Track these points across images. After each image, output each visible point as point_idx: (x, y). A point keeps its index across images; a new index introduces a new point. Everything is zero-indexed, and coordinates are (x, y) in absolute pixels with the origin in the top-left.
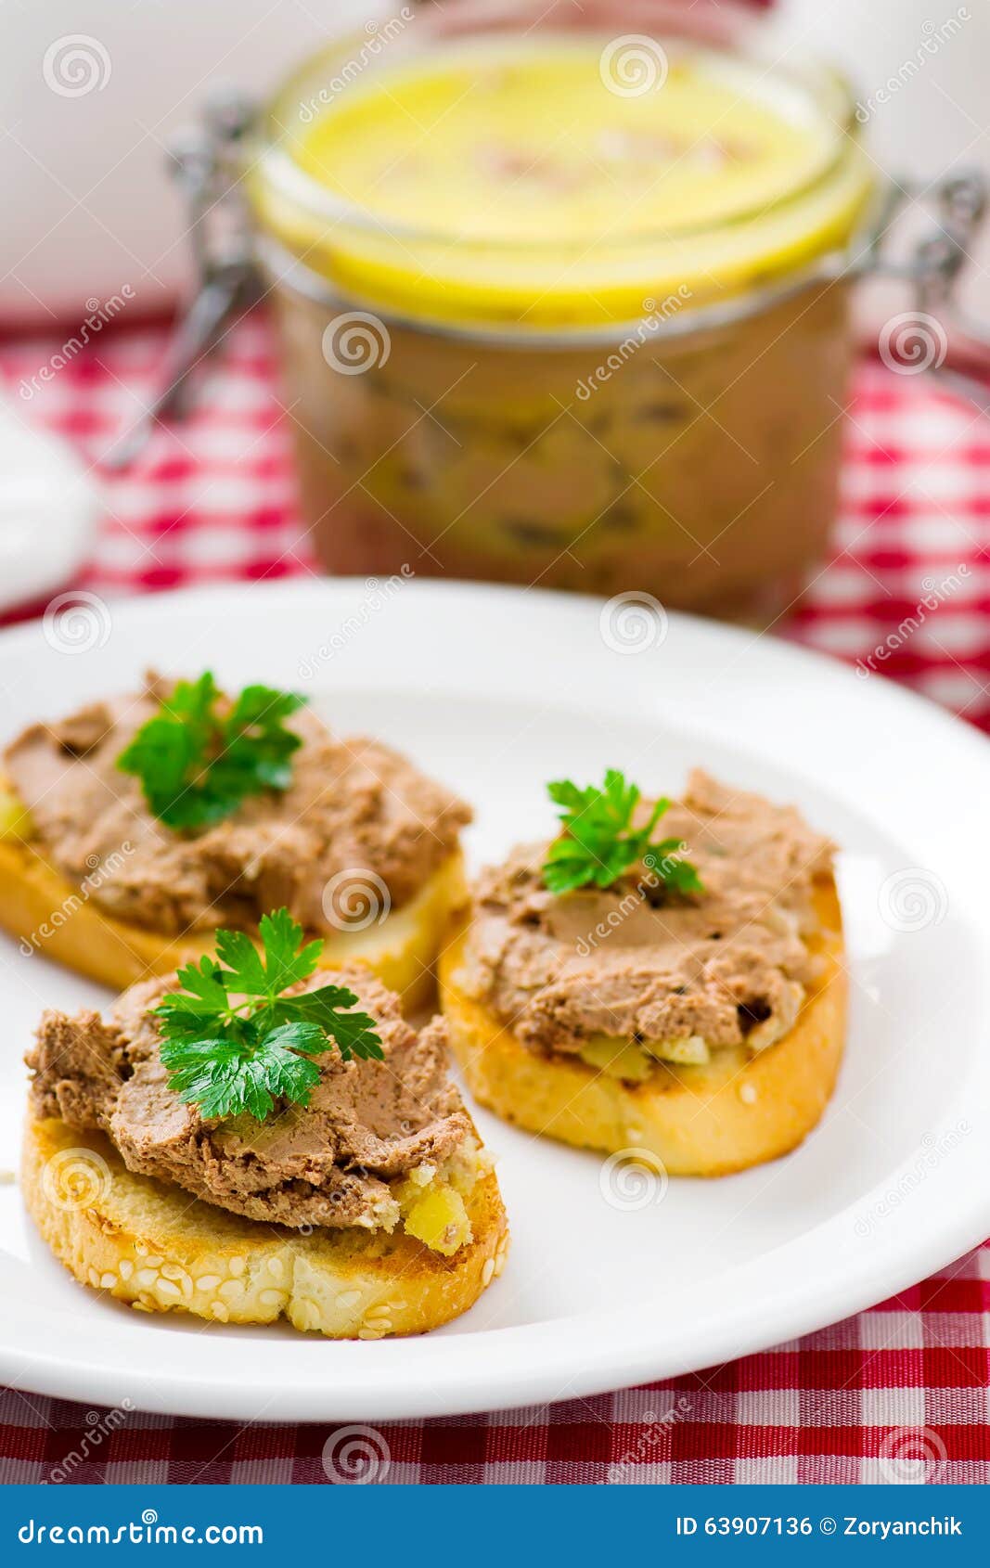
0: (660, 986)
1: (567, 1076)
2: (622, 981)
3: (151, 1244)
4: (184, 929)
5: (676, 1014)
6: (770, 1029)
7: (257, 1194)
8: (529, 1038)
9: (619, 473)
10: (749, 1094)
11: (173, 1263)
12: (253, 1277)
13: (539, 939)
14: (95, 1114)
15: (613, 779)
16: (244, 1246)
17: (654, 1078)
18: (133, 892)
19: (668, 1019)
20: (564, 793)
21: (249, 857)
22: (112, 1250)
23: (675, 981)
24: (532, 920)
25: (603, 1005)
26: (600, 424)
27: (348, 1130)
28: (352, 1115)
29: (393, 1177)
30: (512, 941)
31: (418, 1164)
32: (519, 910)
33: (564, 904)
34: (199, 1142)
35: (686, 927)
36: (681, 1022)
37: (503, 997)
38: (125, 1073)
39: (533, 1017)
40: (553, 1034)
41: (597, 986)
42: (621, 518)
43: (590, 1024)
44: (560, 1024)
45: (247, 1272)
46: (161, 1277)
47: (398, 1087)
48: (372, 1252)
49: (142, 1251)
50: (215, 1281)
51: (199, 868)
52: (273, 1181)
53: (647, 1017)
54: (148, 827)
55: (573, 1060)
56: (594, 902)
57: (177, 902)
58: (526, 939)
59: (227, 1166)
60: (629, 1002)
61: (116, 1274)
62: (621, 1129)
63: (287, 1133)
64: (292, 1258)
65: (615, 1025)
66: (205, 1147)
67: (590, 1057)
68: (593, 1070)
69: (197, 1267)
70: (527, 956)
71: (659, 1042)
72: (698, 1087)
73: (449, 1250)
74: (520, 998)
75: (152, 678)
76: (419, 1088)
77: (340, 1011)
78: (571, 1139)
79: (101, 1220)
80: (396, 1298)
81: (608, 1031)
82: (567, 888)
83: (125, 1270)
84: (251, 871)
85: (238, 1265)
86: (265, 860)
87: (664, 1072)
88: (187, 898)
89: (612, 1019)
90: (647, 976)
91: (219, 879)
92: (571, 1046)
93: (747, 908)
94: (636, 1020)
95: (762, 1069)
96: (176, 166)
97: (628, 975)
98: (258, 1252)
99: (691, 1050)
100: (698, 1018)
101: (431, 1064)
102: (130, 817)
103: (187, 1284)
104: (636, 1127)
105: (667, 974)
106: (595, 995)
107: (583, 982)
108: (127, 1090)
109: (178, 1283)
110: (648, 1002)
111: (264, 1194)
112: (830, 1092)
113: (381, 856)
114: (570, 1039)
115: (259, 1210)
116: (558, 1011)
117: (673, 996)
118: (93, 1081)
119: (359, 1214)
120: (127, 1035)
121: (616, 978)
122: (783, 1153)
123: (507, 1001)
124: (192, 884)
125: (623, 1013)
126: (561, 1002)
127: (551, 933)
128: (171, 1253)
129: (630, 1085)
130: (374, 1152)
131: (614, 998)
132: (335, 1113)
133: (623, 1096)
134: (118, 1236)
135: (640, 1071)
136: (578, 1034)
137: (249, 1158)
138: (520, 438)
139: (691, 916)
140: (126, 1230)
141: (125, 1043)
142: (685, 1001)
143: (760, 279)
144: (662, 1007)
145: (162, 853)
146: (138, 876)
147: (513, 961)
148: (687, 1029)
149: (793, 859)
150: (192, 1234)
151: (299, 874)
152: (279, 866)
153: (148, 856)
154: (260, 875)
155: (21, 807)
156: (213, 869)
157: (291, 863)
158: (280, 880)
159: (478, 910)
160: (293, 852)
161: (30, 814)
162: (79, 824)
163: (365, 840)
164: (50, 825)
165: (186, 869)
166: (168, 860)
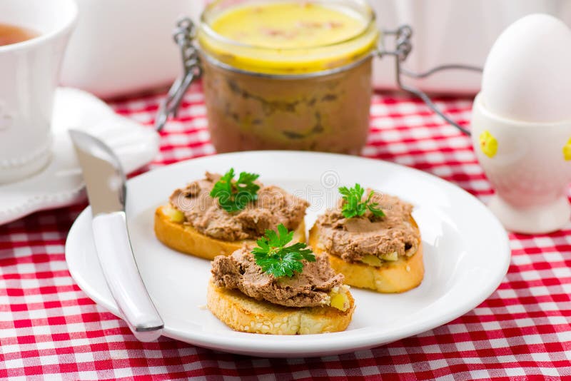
0: (383, 239)
1: (358, 268)
2: (372, 239)
3: (260, 316)
4: (237, 239)
5: (389, 246)
6: (412, 250)
7: (290, 298)
8: (346, 257)
9: (318, 115)
10: (408, 268)
11: (267, 320)
12: (290, 322)
13: (342, 232)
14: (236, 284)
15: (357, 186)
16: (286, 313)
17: (383, 266)
18: (222, 230)
19: (387, 247)
20: (343, 190)
21: (255, 217)
22: (249, 318)
23: (387, 238)
24: (340, 227)
25: (368, 246)
26: (313, 102)
27: (312, 280)
28: (313, 276)
29: (327, 291)
30: (335, 233)
31: (333, 286)
32: (336, 224)
33: (349, 222)
34: (273, 285)
35: (382, 226)
36: (391, 248)
37: (336, 248)
38: (242, 272)
39: (347, 251)
40: (353, 256)
41: (365, 241)
42: (318, 129)
43: (365, 251)
44: (356, 252)
45: (288, 321)
46: (263, 324)
47: (318, 270)
48: (322, 312)
49: (258, 318)
50: (279, 324)
51: (239, 222)
52: (295, 294)
53: (381, 248)
54: (221, 213)
55: (359, 263)
56: (356, 221)
57: (234, 232)
58: (338, 232)
59: (282, 290)
60: (376, 244)
61: (250, 326)
62: (374, 281)
63: (296, 281)
64: (300, 316)
65: (372, 251)
66: (275, 286)
67: (364, 261)
68: (366, 265)
69: (273, 321)
70: (340, 236)
71: (385, 254)
72: (395, 267)
73: (344, 310)
74: (341, 248)
75: (208, 174)
76: (324, 270)
77: (301, 249)
78: (359, 286)
79: (245, 311)
80: (331, 324)
81: (370, 253)
82: (350, 217)
83: (252, 324)
84: (256, 221)
85: (285, 319)
86: (259, 218)
87: (386, 263)
88: (238, 231)
89: (371, 249)
90: (379, 237)
91: (245, 224)
92: (360, 259)
93: (396, 221)
94: (378, 249)
95: (410, 262)
96: (176, 39)
97: (373, 237)
98: (290, 315)
99: (393, 256)
100: (396, 247)
101: (325, 264)
102: (215, 211)
103: (271, 326)
104: (379, 279)
105: (384, 236)
106: (365, 243)
107: (360, 240)
108: (245, 276)
109: (268, 326)
110: (381, 243)
111: (292, 298)
113: (289, 215)
114: (359, 257)
115: (291, 303)
116: (356, 248)
117: (387, 241)
118: (234, 274)
119: (320, 300)
120: (240, 262)
121: (370, 238)
122: (417, 286)
123: (337, 249)
124: (238, 226)
125: (374, 247)
126: (356, 246)
127: (346, 230)
128: (266, 317)
129: (377, 268)
130: (321, 285)
131: (370, 244)
132: (308, 275)
133: (375, 271)
134: (250, 314)
135: (379, 264)
136: (361, 255)
137: (288, 288)
138: (291, 107)
139: (382, 223)
140: (252, 312)
141: (240, 264)
142: (392, 242)
143: (355, 57)
144: (385, 244)
145: (227, 219)
146: (222, 226)
147: (336, 238)
148: (393, 250)
149: (404, 208)
150: (270, 313)
151: (270, 220)
152: (263, 219)
153: (223, 220)
154: (258, 221)
155: (180, 212)
156: (243, 222)
157: (267, 218)
158: (264, 222)
159: (321, 227)
160: (267, 215)
161: (184, 213)
162: (199, 215)
163: (284, 212)
164: (190, 216)
165: (235, 223)
166: (230, 221)
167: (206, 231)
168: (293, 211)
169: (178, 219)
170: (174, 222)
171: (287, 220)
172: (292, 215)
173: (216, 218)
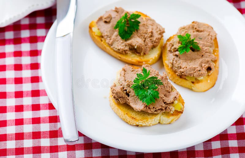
0: (197, 70)
2: (191, 69)
4: (126, 54)
5: (199, 74)
6: (211, 72)
8: (178, 75)
10: (209, 81)
13: (178, 59)
17: (196, 82)
18: (119, 50)
21: (135, 45)
23: (199, 69)
24: (177, 56)
25: (189, 73)
30: (174, 58)
32: (175, 54)
37: (174, 68)
41: (188, 69)
43: (187, 75)
44: (182, 75)
51: (128, 46)
53: (195, 74)
55: (184, 79)
57: (125, 51)
58: (176, 58)
60: (192, 72)
62: (191, 87)
65: (191, 75)
67: (187, 78)
68: (187, 80)
70: (176, 61)
71: (197, 77)
72: (202, 81)
74: (176, 68)
75: (116, 8)
84: (136, 47)
87: (198, 81)
88: (127, 50)
90: (195, 68)
93: (206, 50)
95: (210, 77)
99: (201, 78)
100: (202, 75)
102: (117, 36)
105: (197, 68)
106: (187, 71)
110: (195, 72)
112: (218, 74)
113: (153, 42)
114: (184, 76)
116: (182, 73)
117: (198, 72)
124: (127, 48)
125: (192, 74)
127: (180, 58)
135: (194, 80)
136: (185, 76)
139: (199, 53)
142: (200, 72)
146: (119, 48)
147: (174, 62)
149: (211, 39)
151: (143, 48)
152: (140, 46)
153: (120, 44)
154: (137, 47)
155: (101, 32)
156: (130, 46)
157: (141, 46)
158: (140, 48)
159: (168, 52)
160: (141, 45)
161: (102, 33)
162: (109, 36)
163: (151, 40)
164: (105, 36)
165: (126, 46)
166: (123, 44)
167: (112, 47)
168: (155, 41)
169: (99, 35)
170: (97, 36)
171: (152, 44)
172: (155, 42)
173: (117, 41)
